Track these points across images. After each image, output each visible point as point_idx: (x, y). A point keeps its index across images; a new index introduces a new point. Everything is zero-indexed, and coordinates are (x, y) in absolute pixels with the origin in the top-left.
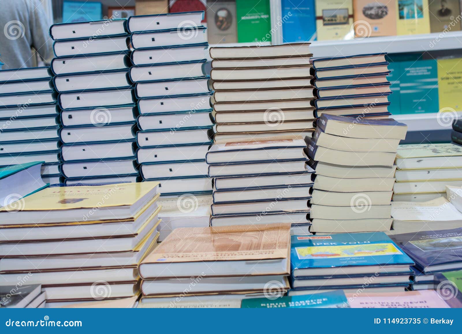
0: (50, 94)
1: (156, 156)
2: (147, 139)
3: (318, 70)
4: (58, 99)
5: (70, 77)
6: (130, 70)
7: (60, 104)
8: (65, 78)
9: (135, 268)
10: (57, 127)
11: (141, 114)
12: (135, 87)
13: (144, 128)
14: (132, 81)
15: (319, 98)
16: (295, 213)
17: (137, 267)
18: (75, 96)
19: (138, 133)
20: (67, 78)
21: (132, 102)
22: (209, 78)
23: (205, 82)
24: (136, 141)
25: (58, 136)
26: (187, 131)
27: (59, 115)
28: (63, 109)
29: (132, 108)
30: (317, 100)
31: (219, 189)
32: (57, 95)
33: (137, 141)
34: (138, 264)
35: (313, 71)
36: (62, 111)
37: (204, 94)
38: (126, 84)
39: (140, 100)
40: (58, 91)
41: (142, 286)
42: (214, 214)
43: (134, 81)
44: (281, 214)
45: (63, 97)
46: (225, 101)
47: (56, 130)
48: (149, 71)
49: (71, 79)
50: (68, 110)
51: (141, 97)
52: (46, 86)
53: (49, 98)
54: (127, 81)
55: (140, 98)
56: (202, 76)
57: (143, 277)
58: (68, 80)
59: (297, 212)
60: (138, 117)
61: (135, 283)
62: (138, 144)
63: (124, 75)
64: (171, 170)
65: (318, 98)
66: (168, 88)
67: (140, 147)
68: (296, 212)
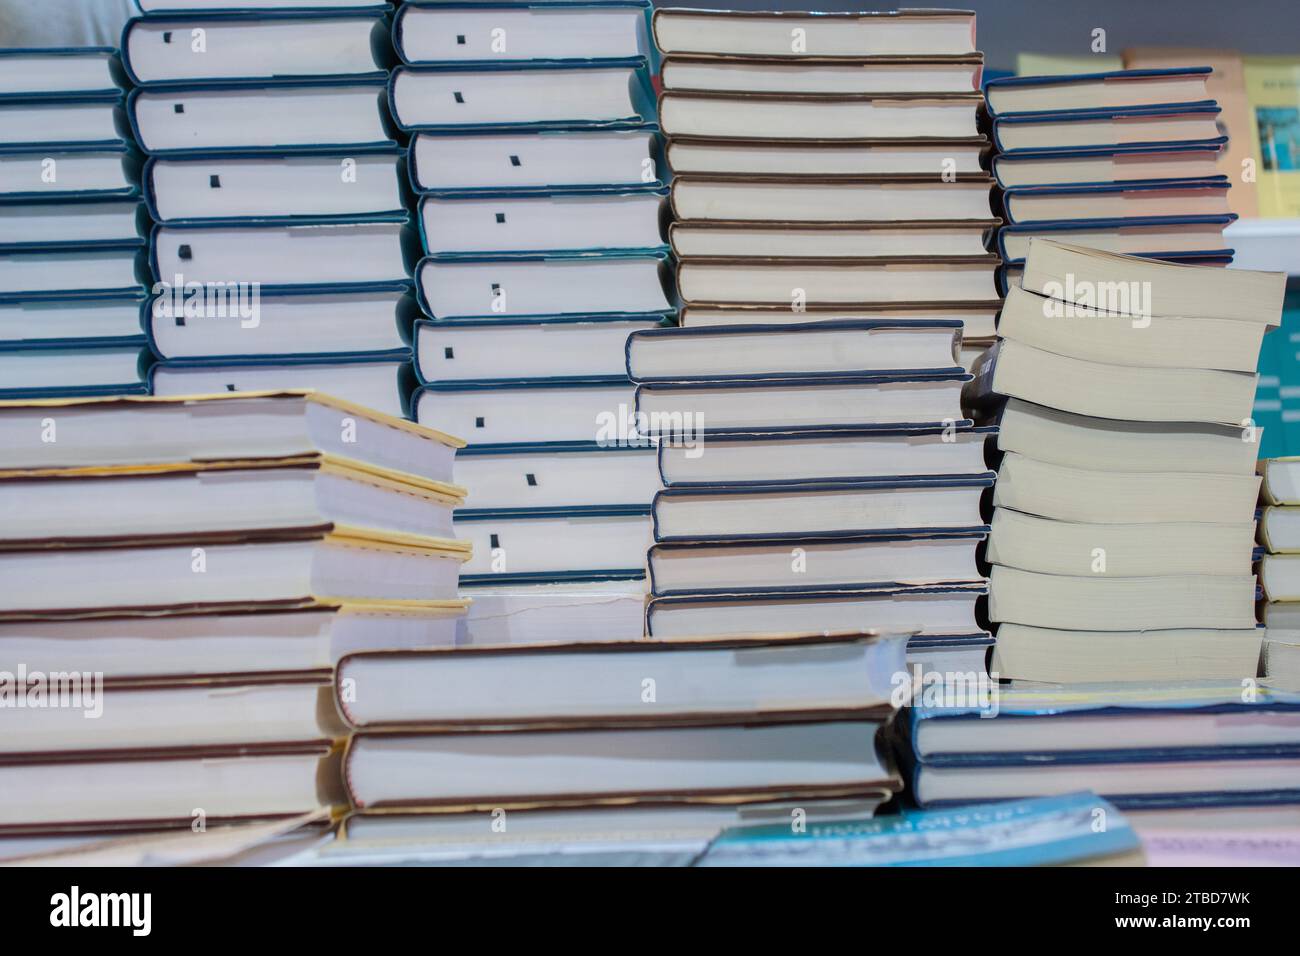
0: (116, 157)
1: (480, 423)
2: (449, 354)
3: (1003, 118)
4: (143, 183)
5: (185, 97)
6: (394, 82)
7: (152, 199)
8: (169, 98)
9: (325, 685)
10: (138, 293)
11: (429, 253)
12: (409, 149)
13: (439, 312)
14: (400, 123)
15: (1009, 224)
16: (936, 590)
17: (332, 676)
18: (206, 171)
19: (419, 325)
20: (178, 102)
21: (398, 206)
22: (654, 127)
23: (642, 142)
24: (413, 358)
25: (140, 331)
26: (586, 328)
27: (148, 243)
28: (160, 219)
29: (399, 230)
30: (1004, 230)
31: (673, 485)
32: (141, 163)
33: (417, 359)
34: (334, 665)
35: (986, 121)
36: (158, 229)
37: (638, 189)
38: (378, 134)
39: (426, 198)
40: (144, 146)
41: (347, 762)
42: (659, 591)
43: (404, 123)
44: (891, 593)
45: (162, 173)
46: (709, 217)
47: (136, 305)
48: (456, 91)
49: (191, 103)
50: (177, 225)
51: (429, 187)
52: (100, 123)
53: (110, 174)
54: (383, 125)
55: (425, 189)
56: (630, 119)
57: (351, 718)
58: (179, 109)
59: (944, 586)
60: (418, 264)
61: (325, 752)
62: (420, 373)
63: (369, 99)
64: (531, 480)
65: (1006, 222)
66: (520, 159)
67: (426, 382)
68: (939, 586)
